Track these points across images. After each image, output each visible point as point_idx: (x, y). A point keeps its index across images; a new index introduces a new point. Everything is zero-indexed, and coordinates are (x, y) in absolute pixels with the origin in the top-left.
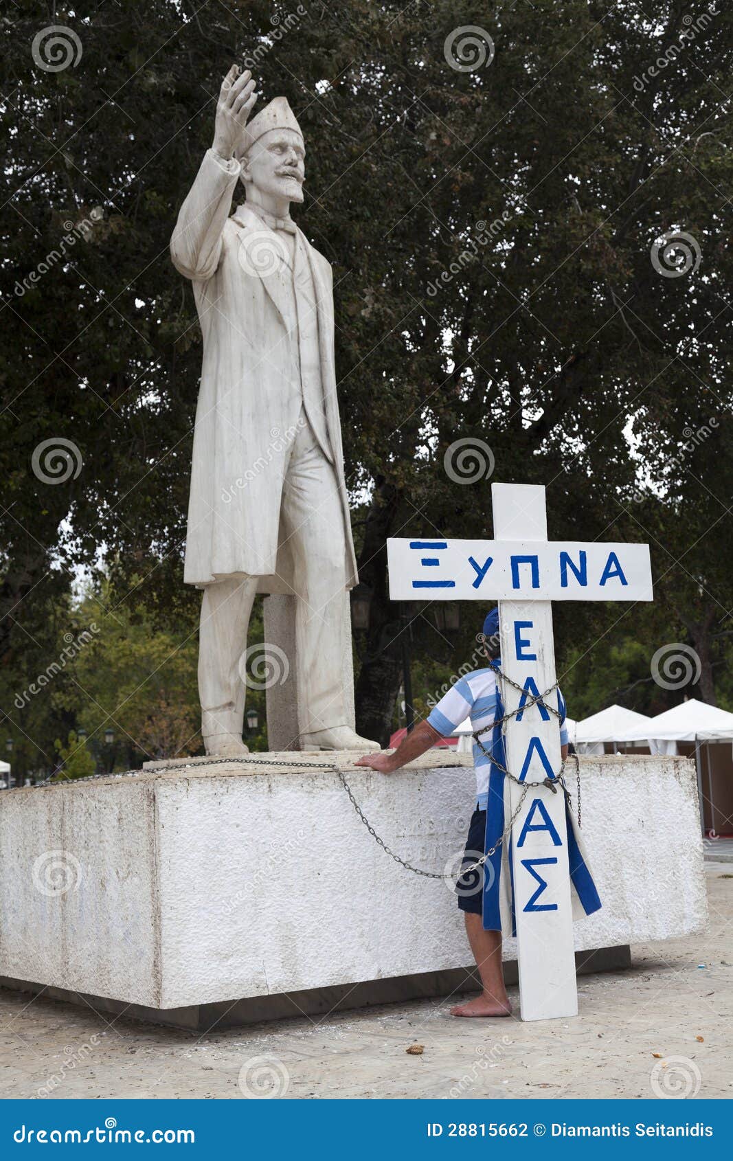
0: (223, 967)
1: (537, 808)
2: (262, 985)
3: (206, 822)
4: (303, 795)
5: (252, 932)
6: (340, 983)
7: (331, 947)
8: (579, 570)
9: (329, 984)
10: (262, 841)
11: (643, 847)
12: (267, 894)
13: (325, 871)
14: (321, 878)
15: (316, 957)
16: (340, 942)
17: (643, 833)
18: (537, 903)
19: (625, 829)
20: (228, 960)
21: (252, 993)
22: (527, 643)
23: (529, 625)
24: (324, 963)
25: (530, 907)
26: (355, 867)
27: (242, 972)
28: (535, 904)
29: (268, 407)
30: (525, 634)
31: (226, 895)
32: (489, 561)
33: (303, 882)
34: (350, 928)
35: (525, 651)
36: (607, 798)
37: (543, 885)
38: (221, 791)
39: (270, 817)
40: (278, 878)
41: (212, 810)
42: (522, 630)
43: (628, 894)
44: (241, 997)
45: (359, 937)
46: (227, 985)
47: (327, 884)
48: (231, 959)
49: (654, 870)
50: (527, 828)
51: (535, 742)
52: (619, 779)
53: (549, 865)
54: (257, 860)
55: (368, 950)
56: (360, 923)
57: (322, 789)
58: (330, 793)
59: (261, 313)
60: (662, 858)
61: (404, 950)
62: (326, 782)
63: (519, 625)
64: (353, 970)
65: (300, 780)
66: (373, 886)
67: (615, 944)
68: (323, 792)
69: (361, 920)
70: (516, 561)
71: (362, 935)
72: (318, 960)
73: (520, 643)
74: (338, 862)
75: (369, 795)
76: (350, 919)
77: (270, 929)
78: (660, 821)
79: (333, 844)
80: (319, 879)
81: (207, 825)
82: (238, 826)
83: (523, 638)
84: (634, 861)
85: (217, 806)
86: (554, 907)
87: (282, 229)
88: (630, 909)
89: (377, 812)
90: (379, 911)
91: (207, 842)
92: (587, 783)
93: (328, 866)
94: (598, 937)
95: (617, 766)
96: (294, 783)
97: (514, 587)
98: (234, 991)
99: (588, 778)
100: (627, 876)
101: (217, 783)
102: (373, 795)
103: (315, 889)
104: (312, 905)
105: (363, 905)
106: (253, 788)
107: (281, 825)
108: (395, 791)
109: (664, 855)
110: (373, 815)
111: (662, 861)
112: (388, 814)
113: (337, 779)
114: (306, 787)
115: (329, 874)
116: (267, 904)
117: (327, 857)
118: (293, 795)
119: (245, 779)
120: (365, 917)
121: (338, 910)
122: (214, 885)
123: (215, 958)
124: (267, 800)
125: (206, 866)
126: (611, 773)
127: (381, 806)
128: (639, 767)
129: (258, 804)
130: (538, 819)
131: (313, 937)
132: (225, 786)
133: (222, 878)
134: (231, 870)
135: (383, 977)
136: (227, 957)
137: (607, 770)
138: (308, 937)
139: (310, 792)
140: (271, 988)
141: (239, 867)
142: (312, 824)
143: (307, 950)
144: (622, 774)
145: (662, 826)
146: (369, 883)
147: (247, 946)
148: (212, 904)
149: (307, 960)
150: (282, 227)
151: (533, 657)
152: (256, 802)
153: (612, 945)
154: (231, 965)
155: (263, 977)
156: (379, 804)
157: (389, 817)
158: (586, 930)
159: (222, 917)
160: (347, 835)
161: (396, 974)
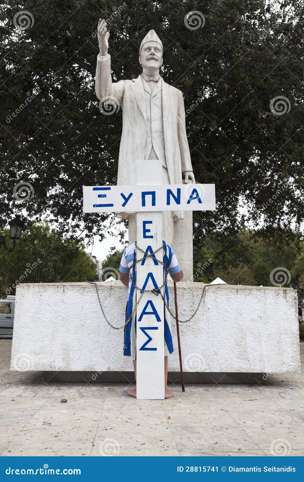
0: (37, 358)
1: (149, 304)
2: (53, 367)
3: (34, 302)
4: (79, 294)
5: (51, 346)
6: (89, 370)
7: (86, 356)
8: (177, 197)
9: (84, 370)
10: (58, 311)
11: (260, 329)
12: (58, 332)
13: (86, 325)
14: (84, 328)
15: (79, 359)
16: (91, 354)
17: (261, 322)
18: (147, 346)
19: (249, 319)
20: (39, 355)
21: (49, 369)
22: (149, 231)
23: (151, 222)
24: (82, 362)
25: (143, 348)
26: (101, 325)
27: (44, 360)
28: (146, 347)
29: (137, 149)
30: (148, 226)
31: (40, 330)
32: (131, 195)
33: (76, 329)
34: (96, 349)
35: (147, 234)
36: (240, 305)
37: (150, 339)
38: (42, 290)
39: (63, 302)
40: (64, 326)
41: (38, 298)
42: (146, 225)
43: (249, 349)
44: (43, 370)
45: (100, 353)
46: (38, 365)
47: (87, 330)
48: (40, 355)
49: (266, 340)
50: (144, 313)
51: (150, 275)
52: (247, 297)
53: (153, 330)
54: (55, 318)
55: (104, 358)
56: (100, 347)
57: (88, 292)
58: (92, 294)
59: (136, 113)
60: (272, 334)
61: (122, 361)
62: (90, 290)
63: (145, 223)
64: (96, 366)
65: (78, 288)
66: (109, 333)
67: (239, 371)
68: (89, 294)
69: (101, 346)
70: (144, 194)
71: (101, 352)
72: (79, 360)
73: (145, 231)
74: (92, 322)
75: (110, 296)
76: (96, 345)
77: (58, 345)
78: (272, 318)
79: (91, 315)
80: (83, 328)
81: (35, 303)
82: (48, 305)
83: (147, 228)
84: (254, 335)
85: (40, 296)
86: (155, 349)
87: (152, 81)
88: (249, 356)
89: (114, 303)
90: (111, 344)
91: (34, 310)
92: (228, 297)
93: (88, 323)
94: (228, 367)
95: (247, 291)
96: (75, 289)
97: (143, 206)
98: (40, 368)
99: (229, 295)
100: (248, 341)
101: (41, 288)
102: (113, 296)
103: (81, 332)
104: (79, 338)
105: (103, 340)
106: (56, 290)
107: (67, 305)
108: (123, 295)
109: (273, 333)
110: (112, 304)
111: (271, 336)
112: (119, 304)
113: (95, 289)
114: (80, 291)
115: (88, 326)
116: (58, 336)
117: (88, 320)
118: (74, 294)
119: (53, 287)
120: (104, 345)
121: (90, 341)
122: (36, 326)
123: (33, 354)
124: (62, 295)
125: (33, 319)
126: (244, 294)
127: (116, 301)
128: (261, 292)
129: (58, 297)
130: (149, 309)
131: (78, 351)
132: (44, 289)
133: (40, 324)
134: (44, 321)
135: (110, 371)
136: (39, 354)
137: (241, 292)
138: (76, 350)
139: (82, 293)
140: (57, 369)
141: (47, 320)
142: (82, 306)
143: (75, 356)
144: (250, 295)
145: (273, 320)
146: (107, 332)
147: (48, 351)
148: (34, 333)
149: (74, 359)
150: (152, 79)
151: (152, 237)
152: (57, 296)
153: (237, 372)
154: (40, 357)
155: (54, 364)
156: (115, 300)
157: (119, 306)
158: (222, 363)
159: (38, 339)
160: (98, 311)
161: (117, 370)
